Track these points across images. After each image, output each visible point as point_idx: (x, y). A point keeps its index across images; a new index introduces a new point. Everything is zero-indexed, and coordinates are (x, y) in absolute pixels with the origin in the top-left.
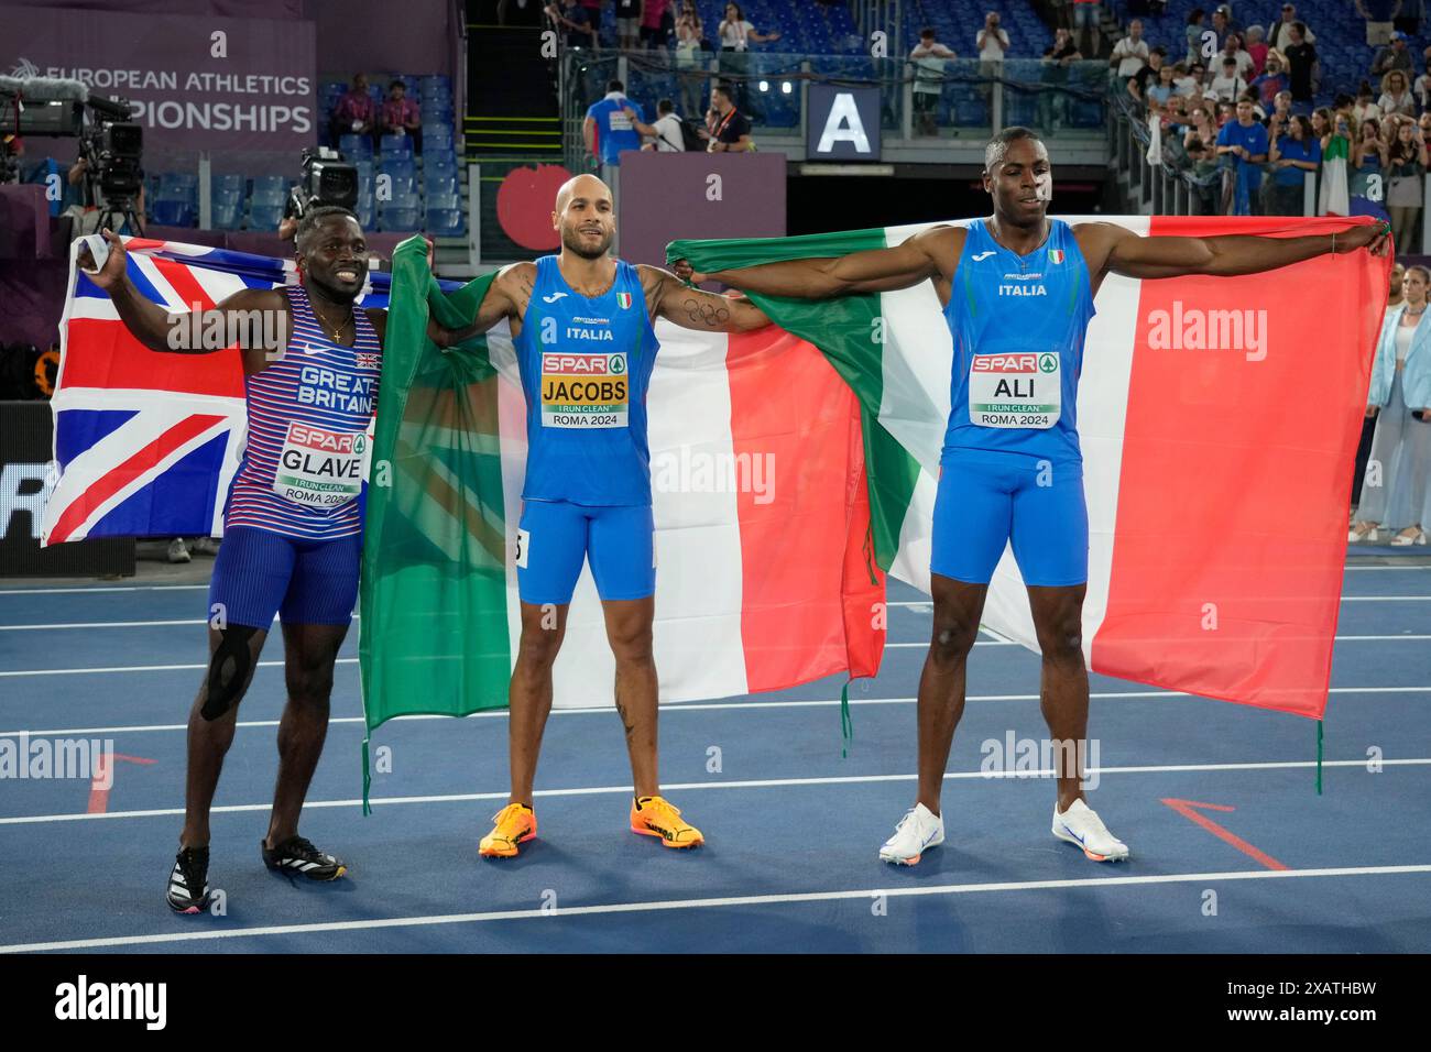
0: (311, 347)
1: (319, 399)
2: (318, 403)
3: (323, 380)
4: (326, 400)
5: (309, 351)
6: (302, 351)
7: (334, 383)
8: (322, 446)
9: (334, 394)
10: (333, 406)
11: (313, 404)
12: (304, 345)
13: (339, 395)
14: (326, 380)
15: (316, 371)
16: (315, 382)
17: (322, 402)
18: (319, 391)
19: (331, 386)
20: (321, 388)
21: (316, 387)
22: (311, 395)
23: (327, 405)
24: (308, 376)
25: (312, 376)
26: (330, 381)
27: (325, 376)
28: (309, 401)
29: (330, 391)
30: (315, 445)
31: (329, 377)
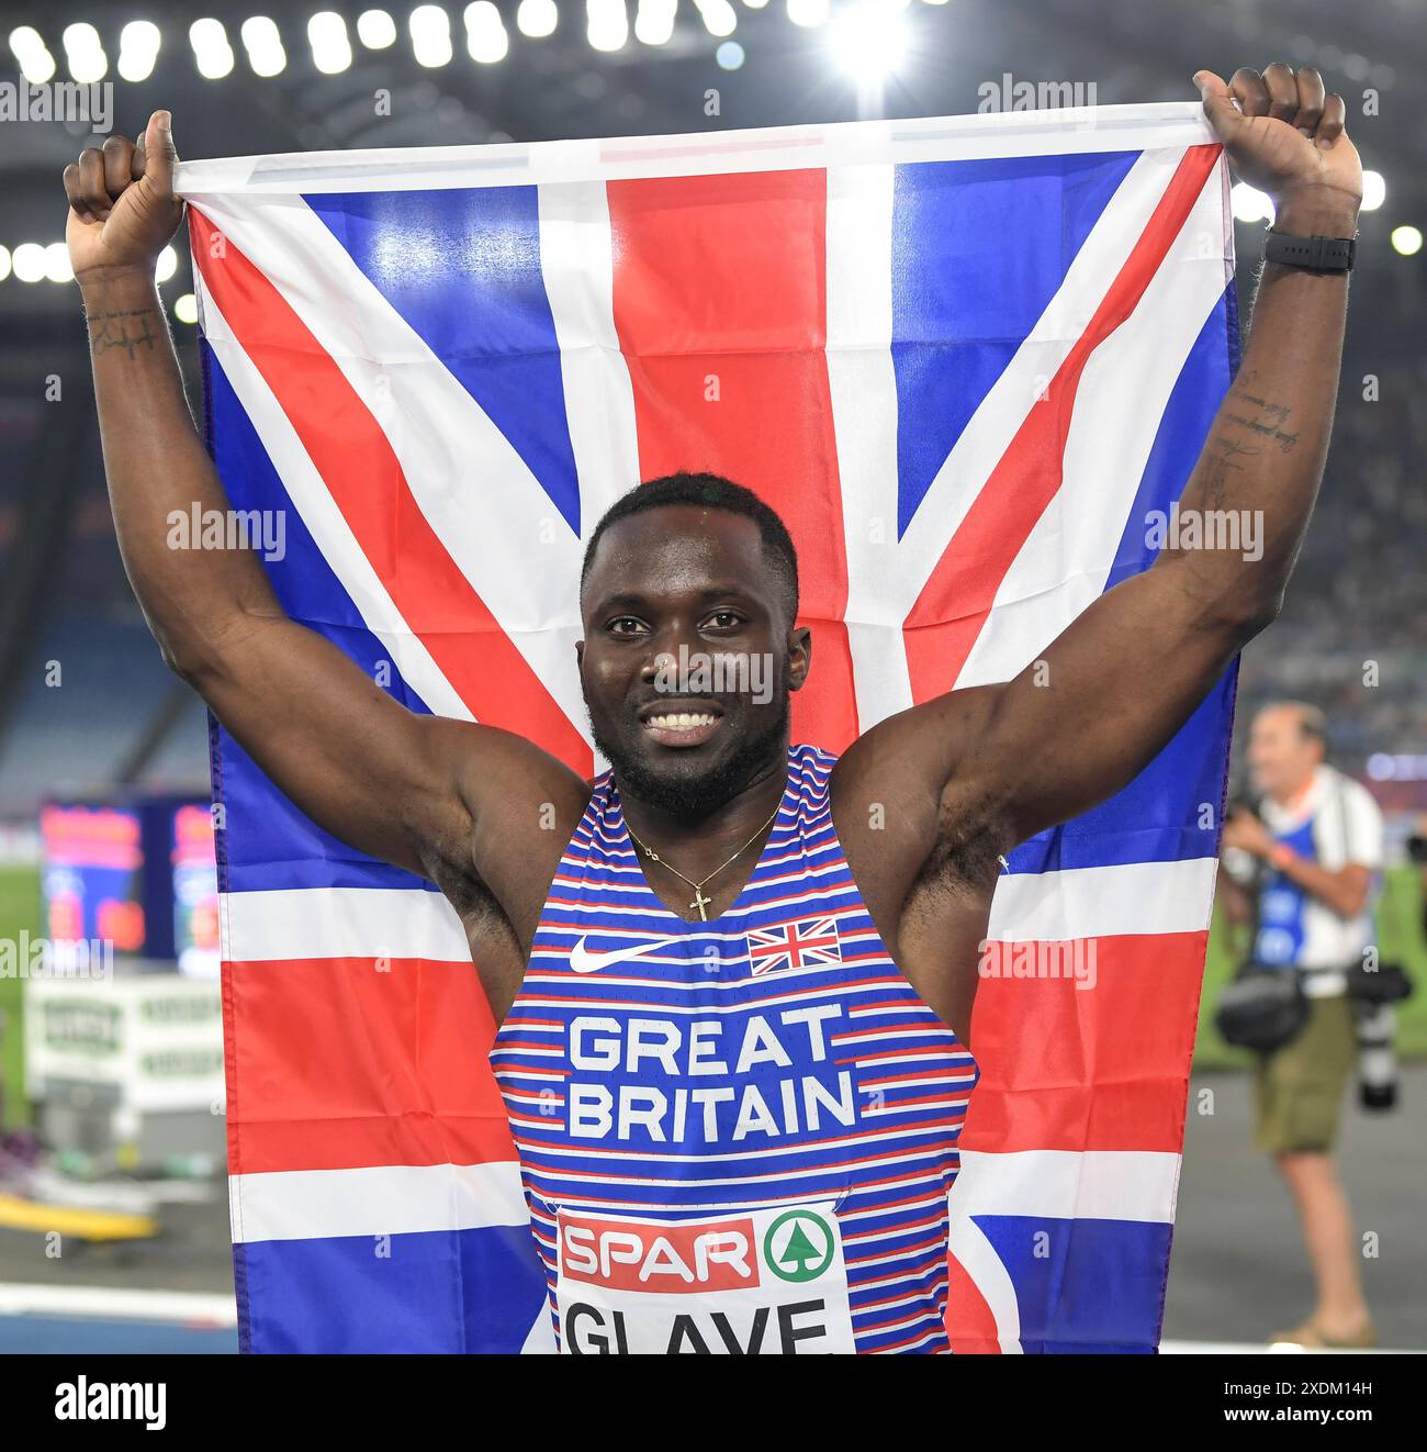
0: (594, 945)
1: (628, 1117)
2: (624, 1134)
3: (637, 1049)
4: (652, 1121)
5: (584, 961)
6: (564, 967)
7: (682, 1057)
8: (644, 1276)
9: (681, 1095)
10: (679, 1136)
11: (610, 1141)
12: (568, 943)
13: (698, 1095)
14: (651, 1050)
15: (612, 1026)
16: (608, 1065)
17: (639, 1130)
18: (628, 1093)
19: (671, 1068)
20: (634, 1080)
21: (615, 1080)
22: (602, 1111)
23: (657, 1135)
24: (588, 1050)
25: (600, 1045)
26: (666, 1054)
27: (646, 1038)
28: (598, 1132)
29: (668, 1086)
30: (625, 1277)
31: (661, 1039)
